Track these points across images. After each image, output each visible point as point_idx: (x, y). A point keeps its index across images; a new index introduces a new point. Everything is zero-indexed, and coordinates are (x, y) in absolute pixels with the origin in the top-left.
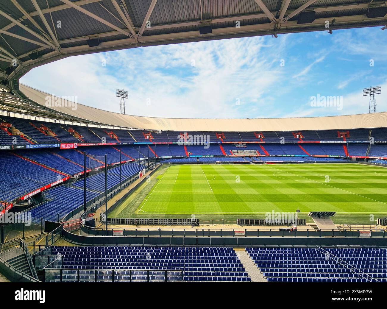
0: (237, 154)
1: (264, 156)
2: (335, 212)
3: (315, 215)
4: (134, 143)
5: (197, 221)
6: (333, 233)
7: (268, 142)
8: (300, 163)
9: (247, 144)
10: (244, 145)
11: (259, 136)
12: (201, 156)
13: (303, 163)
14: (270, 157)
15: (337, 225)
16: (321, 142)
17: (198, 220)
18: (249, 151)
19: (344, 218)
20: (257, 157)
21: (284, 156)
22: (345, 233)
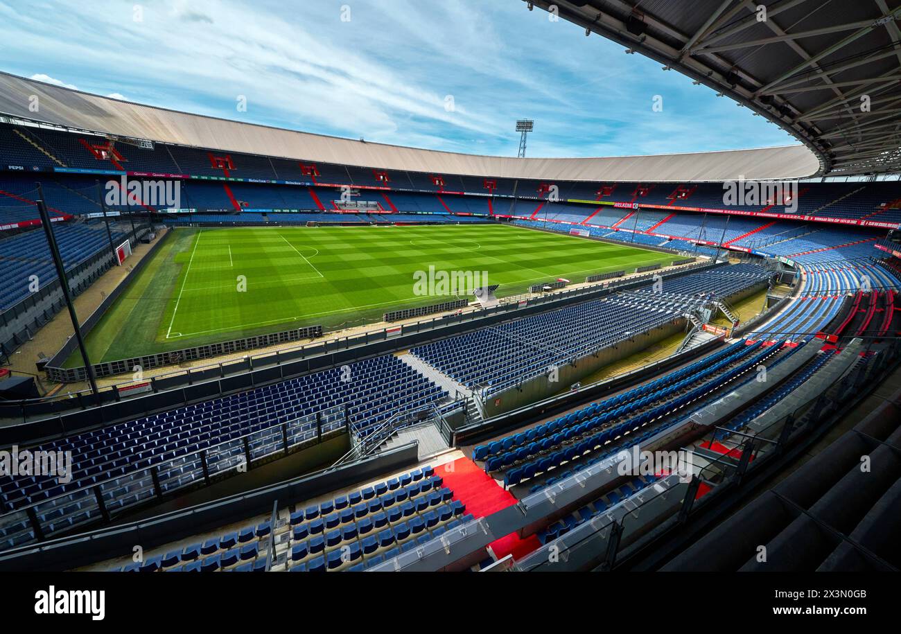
0: (344, 208)
1: (390, 212)
2: (498, 286)
4: (57, 170)
7: (396, 189)
8: (440, 224)
9: (361, 191)
10: (356, 191)
11: (382, 177)
12: (271, 211)
13: (444, 224)
14: (399, 214)
15: (499, 300)
16: (465, 193)
18: (365, 202)
20: (379, 214)
21: (419, 213)
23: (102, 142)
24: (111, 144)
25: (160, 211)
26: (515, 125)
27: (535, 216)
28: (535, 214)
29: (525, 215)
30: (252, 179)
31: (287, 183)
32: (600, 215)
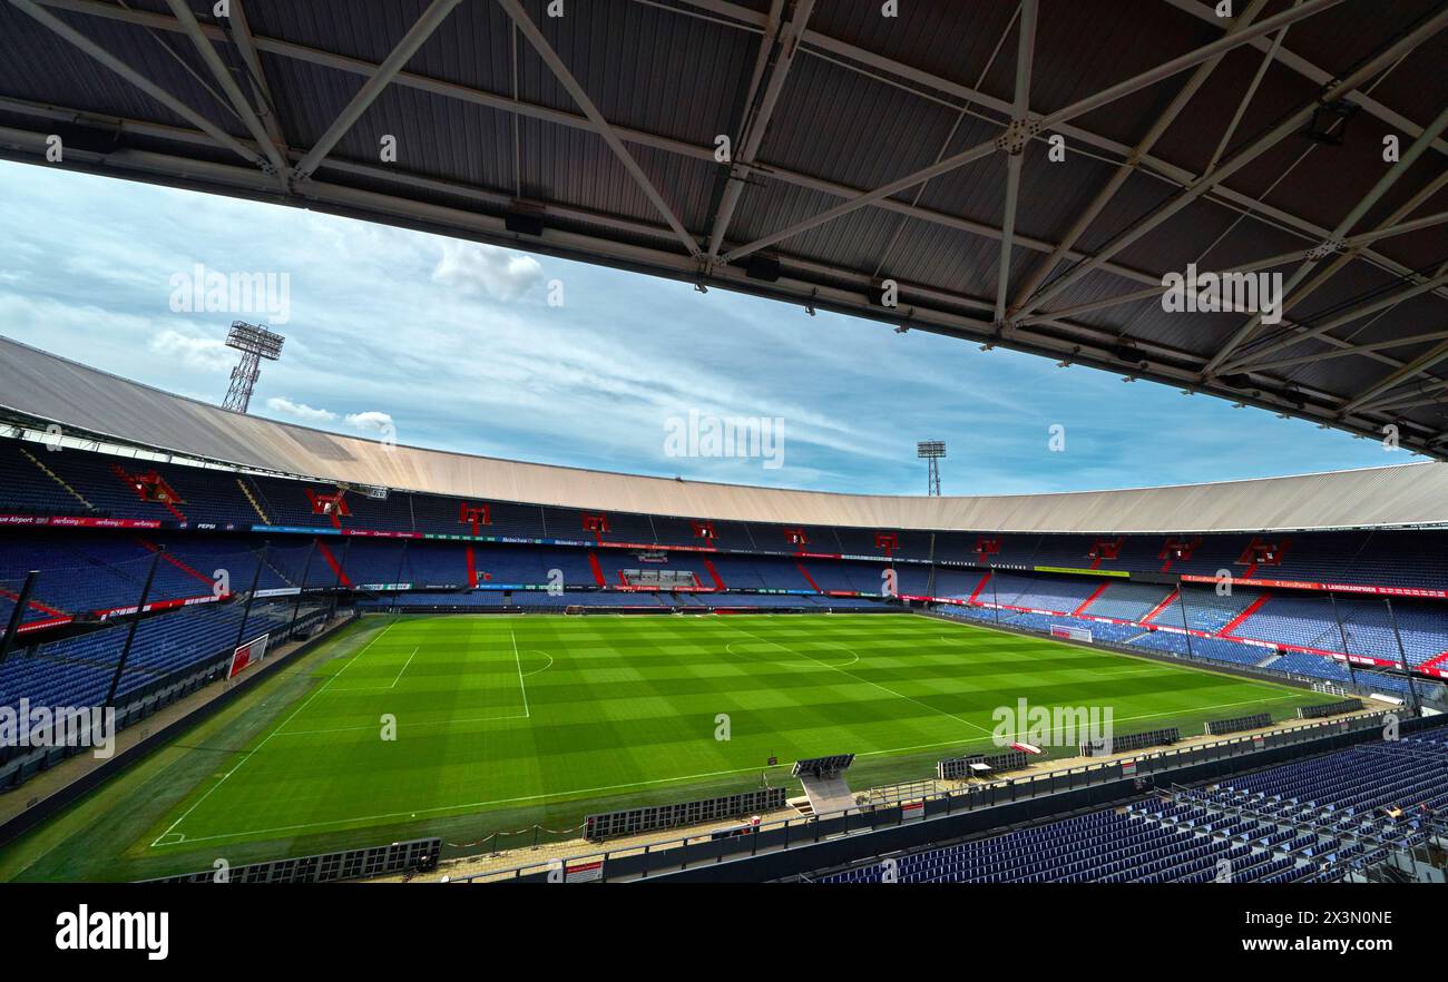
0: (636, 582)
1: (712, 590)
2: (852, 756)
3: (808, 769)
4: (256, 528)
5: (430, 849)
6: (846, 822)
7: (724, 551)
8: (797, 611)
9: (670, 554)
10: (661, 555)
11: (704, 532)
12: (520, 587)
13: (804, 612)
14: (727, 593)
15: (855, 796)
16: (843, 557)
17: (436, 843)
18: (672, 573)
19: (876, 769)
20: (691, 594)
21: (761, 591)
22: (871, 817)
23: (329, 490)
24: (341, 494)
25: (358, 588)
26: (916, 448)
27: (980, 598)
28: (976, 593)
29: (959, 597)
30: (508, 537)
31: (557, 542)
32: (1108, 597)
